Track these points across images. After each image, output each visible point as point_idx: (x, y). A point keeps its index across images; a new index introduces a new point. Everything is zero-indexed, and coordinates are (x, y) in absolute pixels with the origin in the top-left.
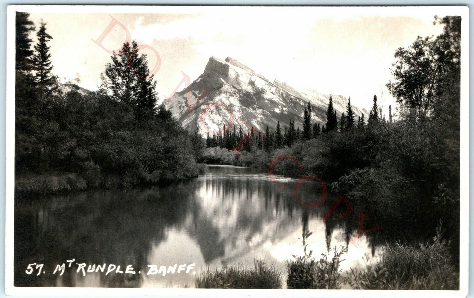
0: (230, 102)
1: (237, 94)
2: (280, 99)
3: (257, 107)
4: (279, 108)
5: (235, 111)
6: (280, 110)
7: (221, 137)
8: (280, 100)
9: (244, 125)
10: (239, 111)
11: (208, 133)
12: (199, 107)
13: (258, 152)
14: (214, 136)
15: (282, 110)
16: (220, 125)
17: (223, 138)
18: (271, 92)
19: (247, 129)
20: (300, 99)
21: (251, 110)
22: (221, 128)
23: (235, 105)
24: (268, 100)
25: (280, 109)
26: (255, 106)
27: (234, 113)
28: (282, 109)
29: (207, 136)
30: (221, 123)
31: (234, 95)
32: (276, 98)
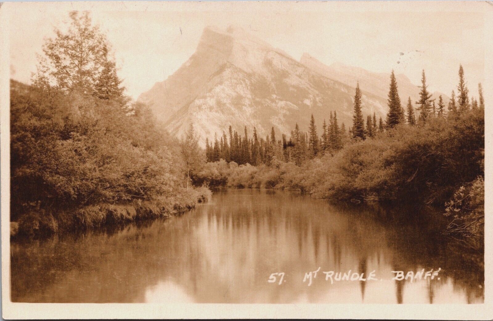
0: (237, 93)
1: (247, 80)
2: (311, 84)
3: (278, 97)
4: (310, 98)
5: (245, 106)
6: (311, 101)
7: (226, 144)
8: (311, 86)
9: (260, 126)
10: (251, 106)
11: (207, 140)
12: (191, 103)
13: (284, 166)
14: (216, 144)
15: (315, 102)
16: (224, 127)
17: (229, 146)
18: (297, 75)
19: (264, 131)
20: (340, 84)
21: (269, 102)
22: (225, 131)
23: (244, 96)
24: (293, 86)
25: (312, 99)
26: (274, 96)
27: (244, 108)
28: (315, 98)
29: (206, 144)
30: (225, 125)
31: (242, 82)
32: (304, 84)
